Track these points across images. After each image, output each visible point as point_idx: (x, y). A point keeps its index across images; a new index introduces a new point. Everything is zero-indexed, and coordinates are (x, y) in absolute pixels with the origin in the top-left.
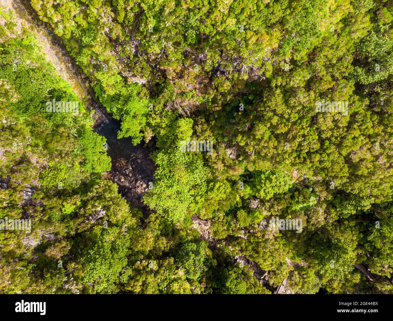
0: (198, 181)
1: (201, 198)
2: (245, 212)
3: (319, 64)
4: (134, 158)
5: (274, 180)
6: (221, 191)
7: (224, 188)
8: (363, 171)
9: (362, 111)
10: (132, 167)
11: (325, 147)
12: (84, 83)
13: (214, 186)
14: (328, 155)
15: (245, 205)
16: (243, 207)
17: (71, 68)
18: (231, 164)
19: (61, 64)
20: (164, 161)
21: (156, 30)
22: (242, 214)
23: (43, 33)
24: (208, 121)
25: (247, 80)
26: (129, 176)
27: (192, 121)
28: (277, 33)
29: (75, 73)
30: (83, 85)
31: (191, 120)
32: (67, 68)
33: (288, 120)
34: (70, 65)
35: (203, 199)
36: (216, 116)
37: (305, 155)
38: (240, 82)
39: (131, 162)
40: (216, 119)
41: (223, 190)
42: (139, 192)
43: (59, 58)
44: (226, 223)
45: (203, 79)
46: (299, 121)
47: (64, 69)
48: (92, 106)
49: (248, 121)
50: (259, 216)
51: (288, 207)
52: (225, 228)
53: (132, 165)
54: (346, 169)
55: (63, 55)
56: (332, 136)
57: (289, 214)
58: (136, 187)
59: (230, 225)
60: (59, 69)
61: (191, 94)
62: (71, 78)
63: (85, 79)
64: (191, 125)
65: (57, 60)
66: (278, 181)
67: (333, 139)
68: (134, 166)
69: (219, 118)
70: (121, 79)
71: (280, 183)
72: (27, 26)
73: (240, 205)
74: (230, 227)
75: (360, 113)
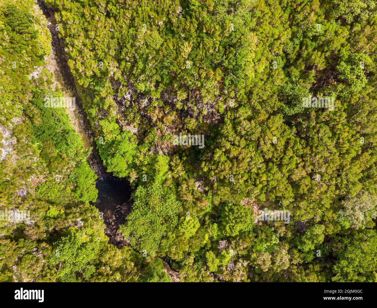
0: (170, 212)
1: (172, 234)
2: (214, 253)
3: (255, 101)
4: (119, 209)
5: (236, 211)
6: (190, 224)
7: (193, 223)
8: (304, 189)
9: (293, 137)
10: (116, 217)
11: (270, 168)
12: (90, 138)
13: (185, 219)
14: (274, 174)
15: (214, 246)
16: (212, 249)
17: (82, 124)
18: (199, 196)
19: (76, 119)
20: (142, 192)
21: (143, 71)
22: (210, 255)
23: (69, 95)
24: (181, 158)
25: (210, 123)
26: (112, 225)
27: (169, 159)
28: (219, 71)
29: (84, 129)
30: (88, 140)
31: (168, 157)
32: (80, 124)
33: (239, 146)
34: (82, 121)
35: (174, 235)
36: (187, 153)
37: (255, 176)
38: (204, 124)
39: (116, 213)
40: (187, 156)
41: (192, 224)
42: (119, 240)
43: (75, 114)
44: (197, 269)
45: (178, 125)
46: (247, 147)
47: (77, 124)
48: (92, 160)
49: (210, 151)
50: (226, 254)
51: (253, 247)
52: (196, 273)
53: (115, 215)
54: (290, 188)
55: (79, 113)
56: (273, 157)
57: (253, 253)
58: (116, 235)
59: (200, 272)
60: (73, 122)
61: (169, 137)
62: (80, 132)
63: (91, 134)
64: (167, 161)
65: (74, 115)
66: (239, 212)
67: (274, 160)
68: (117, 216)
69: (190, 154)
70: (118, 126)
71: (241, 213)
72: (60, 86)
73: (209, 246)
74: (200, 273)
75: (291, 139)
